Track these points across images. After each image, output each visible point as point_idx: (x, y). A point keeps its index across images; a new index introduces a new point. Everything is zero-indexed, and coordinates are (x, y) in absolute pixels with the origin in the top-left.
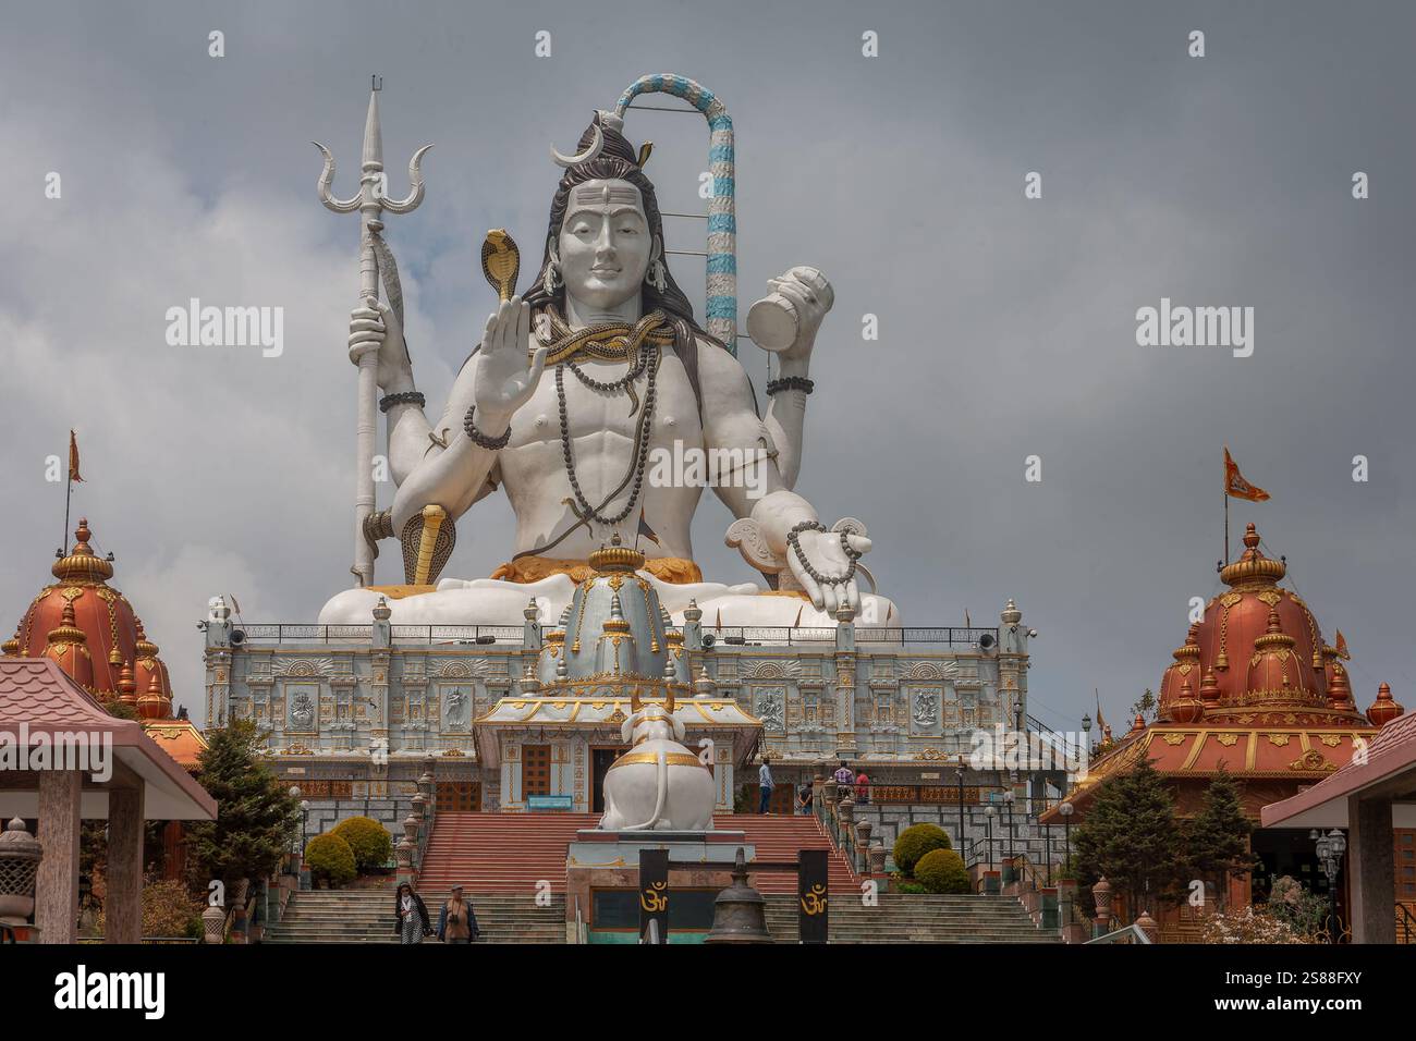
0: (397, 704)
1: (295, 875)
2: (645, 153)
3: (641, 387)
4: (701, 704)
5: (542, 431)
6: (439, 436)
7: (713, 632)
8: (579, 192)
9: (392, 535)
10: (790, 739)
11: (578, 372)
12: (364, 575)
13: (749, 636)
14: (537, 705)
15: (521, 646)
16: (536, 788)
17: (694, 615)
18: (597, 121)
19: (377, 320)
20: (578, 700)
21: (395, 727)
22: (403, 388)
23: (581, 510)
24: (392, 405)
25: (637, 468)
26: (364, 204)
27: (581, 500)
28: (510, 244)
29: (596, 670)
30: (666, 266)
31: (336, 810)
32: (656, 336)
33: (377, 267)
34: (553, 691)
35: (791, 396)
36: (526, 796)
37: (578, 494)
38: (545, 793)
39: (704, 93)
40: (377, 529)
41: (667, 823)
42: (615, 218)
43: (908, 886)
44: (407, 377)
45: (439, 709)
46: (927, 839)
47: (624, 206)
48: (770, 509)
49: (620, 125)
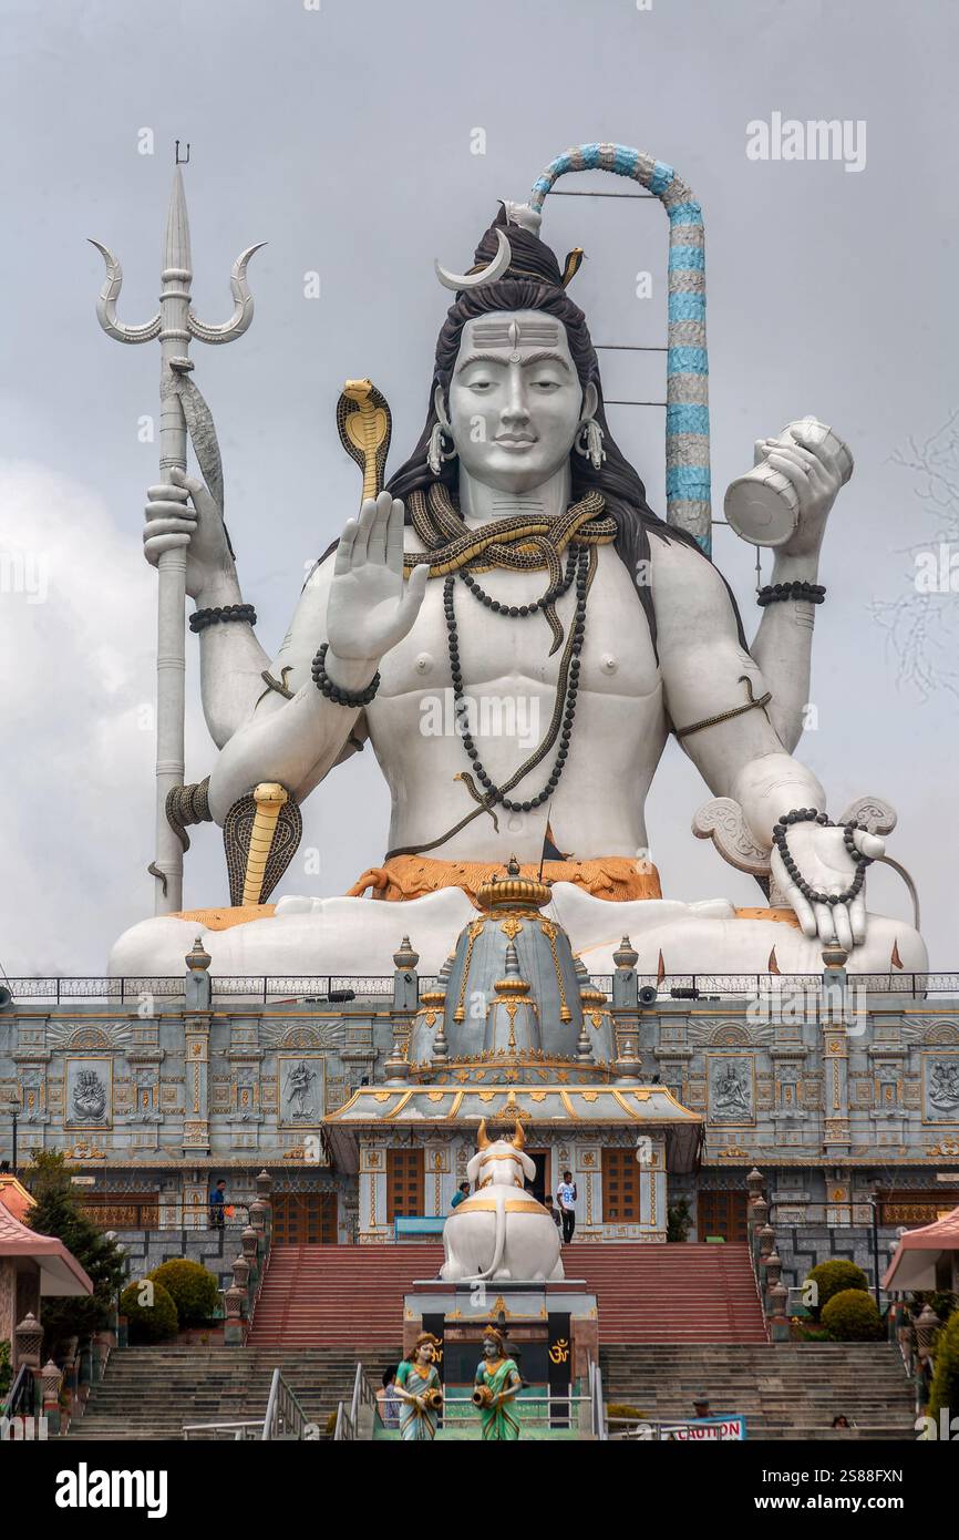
0: (221, 1086)
1: (113, 1330)
2: (573, 263)
3: (566, 609)
4: (622, 1093)
5: (423, 676)
6: (277, 677)
7: (653, 983)
8: (476, 328)
9: (209, 818)
10: (760, 1128)
11: (476, 591)
12: (168, 878)
13: (703, 985)
14: (404, 1099)
15: (392, 1005)
16: (406, 1206)
17: (626, 959)
18: (502, 219)
19: (184, 502)
20: (460, 1089)
21: (218, 1118)
22: (225, 598)
23: (482, 791)
24: (209, 624)
25: (562, 729)
26: (166, 332)
27: (482, 776)
28: (376, 400)
29: (486, 1046)
30: (604, 426)
31: (146, 1244)
32: (590, 534)
33: (184, 423)
34: (428, 1077)
35: (791, 609)
36: (393, 1215)
37: (478, 767)
38: (416, 1213)
39: (659, 170)
40: (185, 810)
41: (505, 1273)
42: (529, 366)
43: (814, 1333)
44: (230, 581)
45: (277, 1094)
46: (838, 1279)
47: (539, 350)
48: (754, 785)
49: (537, 224)
